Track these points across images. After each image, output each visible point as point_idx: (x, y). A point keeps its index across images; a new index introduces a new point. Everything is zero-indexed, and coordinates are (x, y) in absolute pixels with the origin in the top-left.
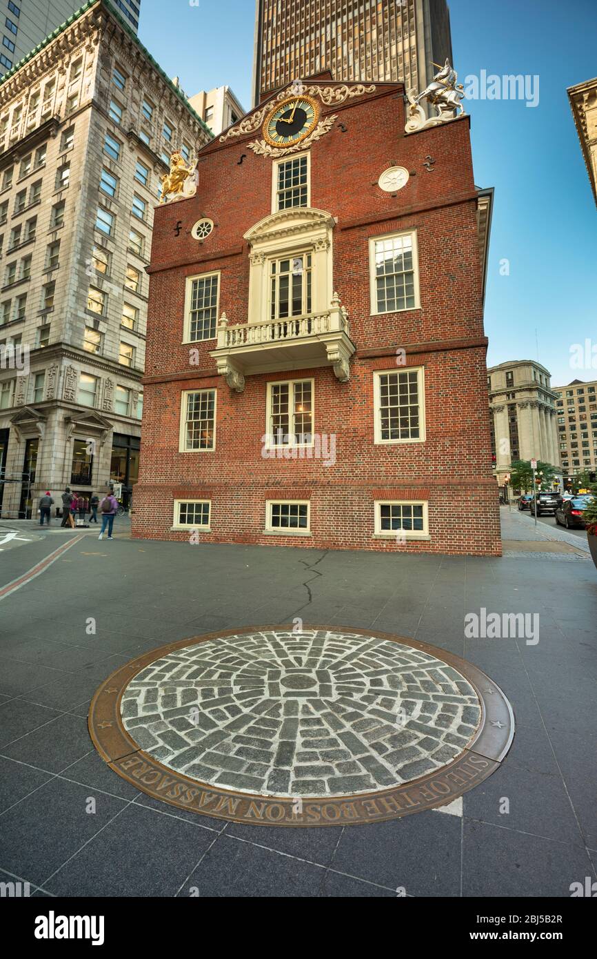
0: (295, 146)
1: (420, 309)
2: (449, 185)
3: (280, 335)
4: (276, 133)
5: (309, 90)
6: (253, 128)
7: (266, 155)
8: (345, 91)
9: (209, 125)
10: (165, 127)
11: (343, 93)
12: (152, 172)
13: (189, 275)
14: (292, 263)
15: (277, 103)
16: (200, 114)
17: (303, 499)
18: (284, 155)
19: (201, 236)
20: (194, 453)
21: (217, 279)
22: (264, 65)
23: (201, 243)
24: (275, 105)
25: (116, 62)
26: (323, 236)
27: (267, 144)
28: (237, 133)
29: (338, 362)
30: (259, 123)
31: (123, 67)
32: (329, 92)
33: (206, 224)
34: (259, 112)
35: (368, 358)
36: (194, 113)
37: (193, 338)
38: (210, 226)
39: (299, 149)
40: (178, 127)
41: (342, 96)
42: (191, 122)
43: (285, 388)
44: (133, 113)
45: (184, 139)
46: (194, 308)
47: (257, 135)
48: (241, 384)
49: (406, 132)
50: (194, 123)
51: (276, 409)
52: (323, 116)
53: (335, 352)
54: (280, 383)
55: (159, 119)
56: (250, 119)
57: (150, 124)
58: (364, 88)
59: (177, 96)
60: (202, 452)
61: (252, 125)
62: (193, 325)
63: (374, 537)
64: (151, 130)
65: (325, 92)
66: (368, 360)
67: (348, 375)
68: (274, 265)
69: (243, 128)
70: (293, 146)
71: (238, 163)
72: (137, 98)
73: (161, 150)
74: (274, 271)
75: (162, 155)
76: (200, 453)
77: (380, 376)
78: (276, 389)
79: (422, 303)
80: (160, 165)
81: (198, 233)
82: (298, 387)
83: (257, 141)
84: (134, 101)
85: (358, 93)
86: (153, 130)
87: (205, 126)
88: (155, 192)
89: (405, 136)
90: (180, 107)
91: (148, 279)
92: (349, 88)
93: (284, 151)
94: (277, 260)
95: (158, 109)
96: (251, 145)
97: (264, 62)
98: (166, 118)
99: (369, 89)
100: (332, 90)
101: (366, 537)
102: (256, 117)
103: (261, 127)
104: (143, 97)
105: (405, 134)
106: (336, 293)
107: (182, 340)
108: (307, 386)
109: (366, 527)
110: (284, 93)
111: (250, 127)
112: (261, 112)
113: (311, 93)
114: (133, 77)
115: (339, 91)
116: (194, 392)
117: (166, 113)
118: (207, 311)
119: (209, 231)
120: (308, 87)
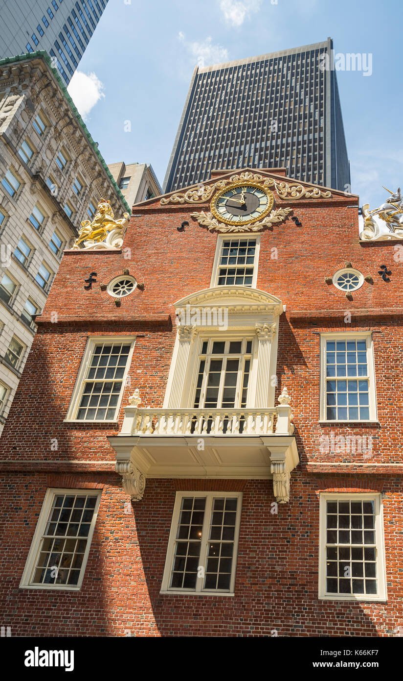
0: (245, 226)
3: (202, 430)
4: (225, 210)
5: (264, 181)
6: (200, 199)
7: (211, 227)
8: (301, 191)
9: (123, 192)
10: (76, 182)
12: (50, 220)
13: (94, 335)
14: (228, 345)
15: (230, 183)
16: (116, 179)
18: (231, 232)
19: (118, 294)
20: (45, 591)
21: (130, 348)
22: (182, 160)
23: (116, 302)
24: (226, 185)
25: (42, 109)
27: (214, 218)
28: (182, 200)
30: (208, 196)
31: (47, 116)
32: (284, 187)
33: (128, 282)
34: (209, 187)
36: (111, 177)
37: (80, 417)
38: (131, 285)
39: (249, 230)
40: (90, 185)
41: (298, 194)
42: (106, 185)
43: (201, 503)
44: (45, 158)
45: (93, 198)
46: (91, 377)
47: (203, 207)
50: (109, 186)
51: (183, 533)
52: (276, 206)
53: (280, 463)
54: (195, 494)
55: (72, 173)
56: (198, 191)
57: (61, 174)
58: (320, 191)
59: (97, 157)
60: (58, 591)
62: (85, 398)
64: (60, 179)
65: (281, 186)
66: (315, 477)
67: (289, 494)
68: (205, 344)
69: (189, 197)
70: (242, 225)
71: (178, 229)
72: (55, 147)
73: (65, 201)
74: (204, 352)
75: (66, 206)
76: (54, 591)
77: (328, 500)
78: (187, 503)
79: (379, 417)
80: (61, 215)
81: (115, 290)
82: (219, 503)
83: (202, 212)
84: (49, 147)
85: (314, 195)
86: (62, 180)
87: (119, 192)
88: (47, 240)
89: (361, 243)
90: (97, 168)
92: (306, 188)
93: (232, 228)
94: (210, 340)
95: (73, 163)
96: (196, 214)
97: (183, 157)
98: (79, 173)
99: (325, 194)
100: (288, 186)
102: (205, 190)
103: (208, 201)
104: (60, 148)
105: (360, 241)
106: (284, 389)
107: (64, 417)
108: (232, 503)
110: (237, 176)
111: (197, 198)
113: (267, 183)
114: (56, 127)
115: (295, 189)
116: (66, 493)
117: (80, 169)
118: (109, 385)
119: (129, 290)
120: (263, 178)
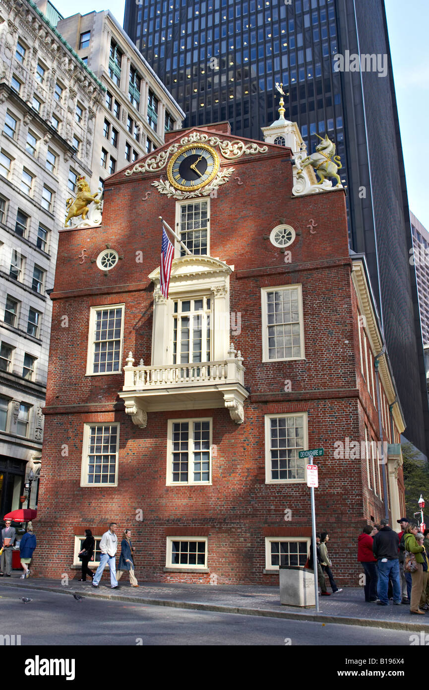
0: (197, 192)
1: (305, 360)
2: (328, 249)
4: (179, 175)
5: (210, 140)
6: (158, 167)
7: (169, 195)
8: (242, 148)
11: (240, 148)
13: (94, 305)
14: (192, 304)
15: (181, 146)
17: (201, 536)
18: (187, 198)
19: (106, 266)
20: (96, 487)
21: (121, 311)
23: (105, 274)
24: (178, 149)
26: (222, 284)
27: (171, 185)
28: (143, 170)
29: (234, 408)
30: (164, 163)
32: (227, 145)
33: (111, 255)
34: (164, 153)
35: (260, 402)
37: (96, 370)
38: (114, 258)
39: (200, 195)
41: (239, 151)
43: (185, 426)
46: (98, 338)
47: (162, 175)
48: (144, 421)
49: (293, 195)
51: (176, 447)
52: (222, 167)
53: (231, 400)
54: (181, 421)
56: (155, 158)
58: (258, 147)
60: (104, 487)
61: (157, 164)
62: (96, 355)
63: (265, 572)
65: (224, 145)
66: (260, 404)
67: (243, 418)
68: (176, 304)
69: (149, 165)
70: (194, 191)
71: (143, 200)
74: (176, 311)
76: (101, 487)
77: (271, 419)
78: (176, 427)
79: (306, 355)
81: (103, 263)
82: (197, 426)
83: (161, 181)
85: (252, 151)
89: (293, 198)
91: (52, 304)
92: (245, 144)
93: (187, 194)
94: (179, 300)
96: (156, 183)
99: (262, 149)
100: (230, 144)
101: (258, 572)
102: (161, 157)
103: (165, 168)
105: (292, 197)
106: (232, 344)
107: (85, 371)
108: (206, 425)
109: (258, 562)
110: (186, 138)
111: (155, 166)
112: (166, 152)
113: (212, 143)
115: (236, 146)
116: (96, 425)
118: (111, 343)
119: (114, 262)
120: (209, 137)
